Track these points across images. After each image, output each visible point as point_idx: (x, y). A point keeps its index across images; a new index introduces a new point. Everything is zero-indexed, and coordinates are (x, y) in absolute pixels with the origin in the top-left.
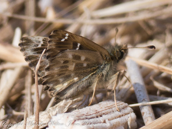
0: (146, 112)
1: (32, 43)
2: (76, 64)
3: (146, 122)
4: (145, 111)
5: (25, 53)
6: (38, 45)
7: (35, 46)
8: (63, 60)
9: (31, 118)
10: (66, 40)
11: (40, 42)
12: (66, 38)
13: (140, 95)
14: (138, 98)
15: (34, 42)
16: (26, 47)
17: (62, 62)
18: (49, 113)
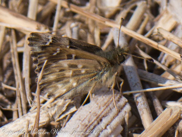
0: (141, 102)
1: (41, 40)
2: (73, 71)
3: (142, 115)
4: (139, 100)
5: (32, 48)
6: (46, 43)
7: (43, 43)
8: (58, 69)
9: (29, 116)
10: (58, 54)
11: (49, 40)
12: (58, 52)
13: (132, 78)
14: (130, 81)
15: (44, 39)
16: (34, 43)
17: (58, 71)
18: (48, 111)
